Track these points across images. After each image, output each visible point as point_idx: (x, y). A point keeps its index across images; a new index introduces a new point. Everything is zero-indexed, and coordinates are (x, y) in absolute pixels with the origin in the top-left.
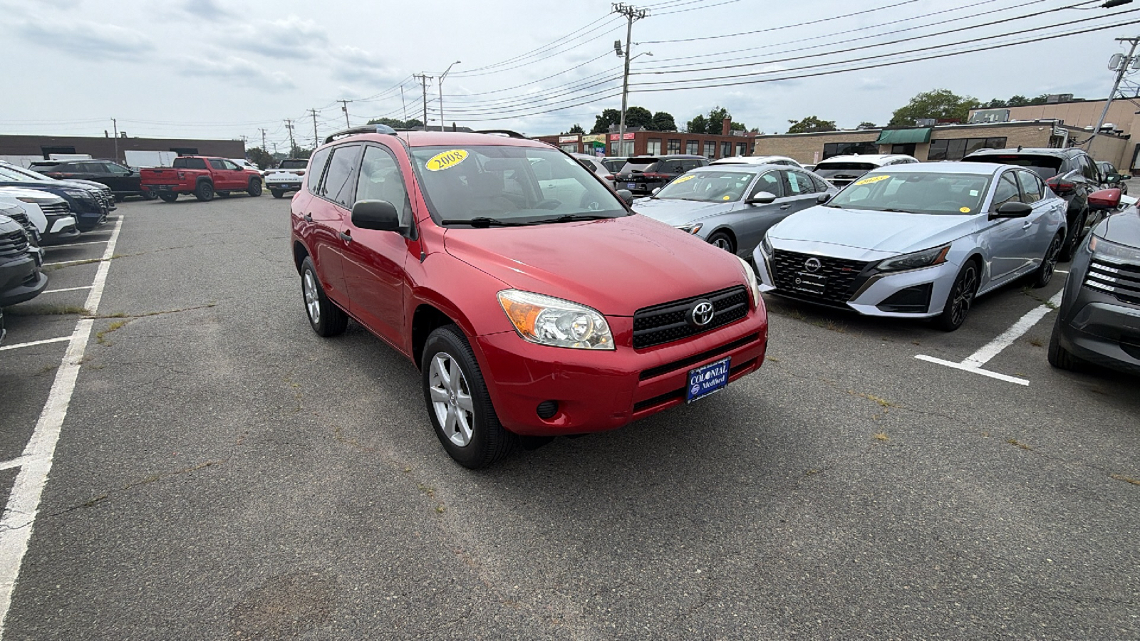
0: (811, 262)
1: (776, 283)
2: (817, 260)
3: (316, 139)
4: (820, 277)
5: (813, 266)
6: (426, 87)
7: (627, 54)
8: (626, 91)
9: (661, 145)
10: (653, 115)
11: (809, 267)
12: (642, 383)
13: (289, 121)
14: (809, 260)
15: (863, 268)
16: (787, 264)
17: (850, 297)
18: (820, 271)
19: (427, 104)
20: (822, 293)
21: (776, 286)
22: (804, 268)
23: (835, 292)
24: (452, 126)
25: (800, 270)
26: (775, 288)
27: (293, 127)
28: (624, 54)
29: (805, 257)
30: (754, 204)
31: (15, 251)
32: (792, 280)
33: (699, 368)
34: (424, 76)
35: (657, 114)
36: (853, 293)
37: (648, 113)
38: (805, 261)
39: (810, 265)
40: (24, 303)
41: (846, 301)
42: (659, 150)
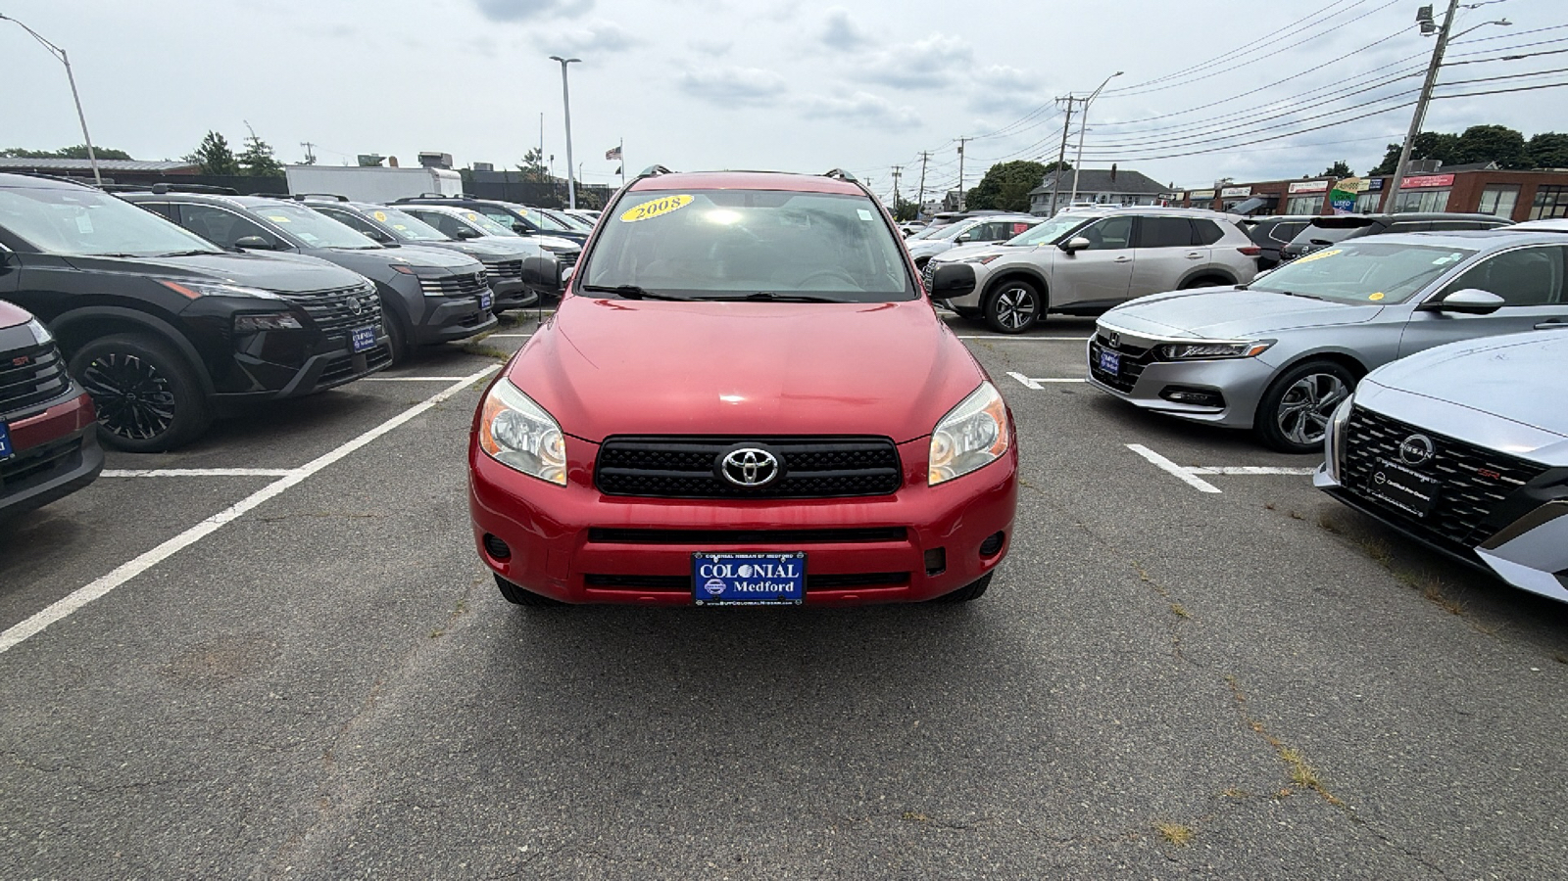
0: (1414, 443)
1: (1342, 473)
2: (1424, 438)
3: (922, 190)
4: (1424, 478)
5: (1415, 451)
6: (1071, 114)
7: (1445, 28)
8: (1425, 98)
9: (1518, 197)
10: (1527, 139)
11: (1409, 456)
12: (590, 546)
13: (898, 168)
14: (1412, 437)
15: (1531, 477)
16: (1367, 439)
17: (1484, 537)
18: (1428, 467)
19: (1067, 139)
20: (1421, 515)
21: (1343, 482)
22: (1396, 453)
23: (1455, 520)
24: (1111, 169)
25: (1386, 455)
26: (1339, 483)
27: (900, 175)
28: (1437, 30)
29: (1404, 429)
30: (1445, 313)
31: (460, 292)
32: (1371, 473)
33: (716, 552)
34: (1071, 99)
35: (1535, 139)
36: (1494, 530)
37: (1519, 137)
38: (1402, 439)
39: (1409, 449)
40: (453, 342)
41: (1476, 544)
42: (1511, 207)
